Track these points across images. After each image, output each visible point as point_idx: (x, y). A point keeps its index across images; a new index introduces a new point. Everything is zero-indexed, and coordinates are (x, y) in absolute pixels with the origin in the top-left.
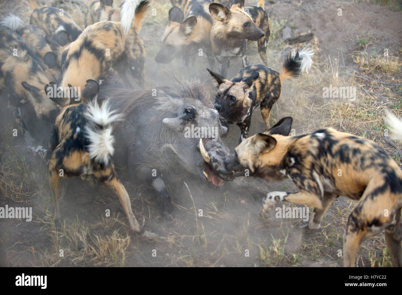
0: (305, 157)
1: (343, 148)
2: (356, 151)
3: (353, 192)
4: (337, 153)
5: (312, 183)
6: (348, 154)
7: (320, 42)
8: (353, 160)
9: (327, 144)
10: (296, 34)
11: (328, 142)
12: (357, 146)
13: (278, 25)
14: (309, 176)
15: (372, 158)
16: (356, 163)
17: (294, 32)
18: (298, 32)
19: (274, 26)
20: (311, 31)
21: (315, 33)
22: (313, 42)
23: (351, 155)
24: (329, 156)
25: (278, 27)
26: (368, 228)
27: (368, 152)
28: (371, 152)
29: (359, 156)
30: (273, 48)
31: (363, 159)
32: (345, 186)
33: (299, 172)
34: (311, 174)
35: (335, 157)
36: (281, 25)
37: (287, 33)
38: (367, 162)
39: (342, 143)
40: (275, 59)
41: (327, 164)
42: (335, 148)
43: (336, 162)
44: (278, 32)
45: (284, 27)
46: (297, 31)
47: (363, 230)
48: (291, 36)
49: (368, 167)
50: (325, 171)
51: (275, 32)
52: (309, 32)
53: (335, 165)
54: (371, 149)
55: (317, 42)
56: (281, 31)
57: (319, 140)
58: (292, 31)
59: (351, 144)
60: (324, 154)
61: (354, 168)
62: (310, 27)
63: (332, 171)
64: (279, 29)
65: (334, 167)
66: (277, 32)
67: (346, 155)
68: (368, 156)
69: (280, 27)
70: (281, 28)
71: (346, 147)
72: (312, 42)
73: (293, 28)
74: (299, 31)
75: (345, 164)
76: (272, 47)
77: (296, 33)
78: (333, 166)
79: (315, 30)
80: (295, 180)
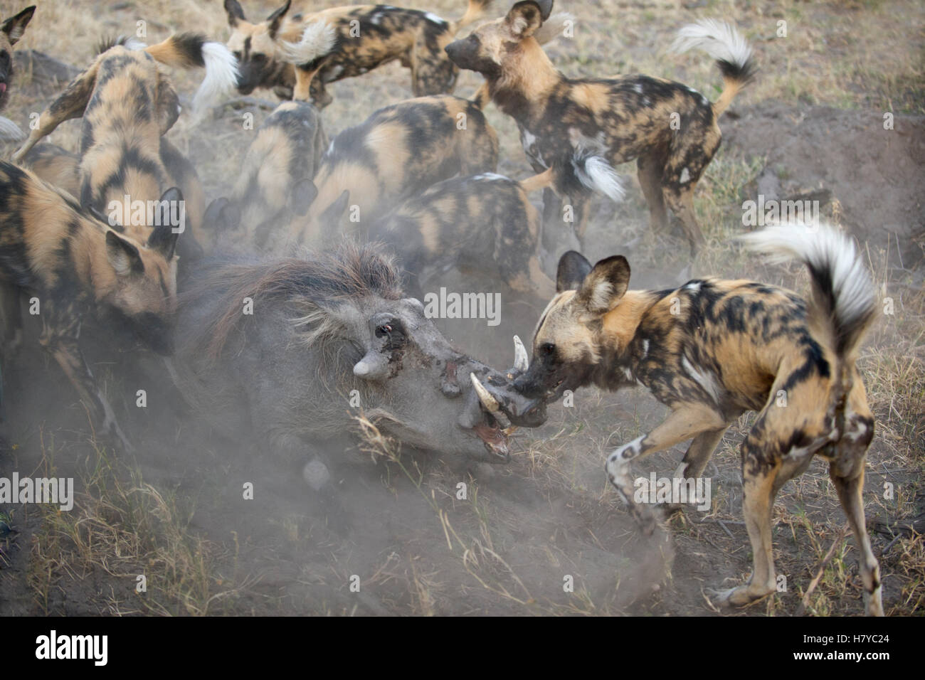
0: (668, 332)
1: (733, 303)
2: (755, 307)
3: (755, 390)
4: (721, 314)
5: (687, 383)
6: (742, 314)
7: (847, 210)
8: (751, 325)
9: (703, 302)
10: (790, 191)
11: (707, 298)
12: (759, 298)
13: (748, 170)
14: (678, 368)
15: (784, 319)
16: (755, 330)
17: (784, 186)
18: (793, 186)
19: (738, 172)
20: (824, 185)
21: (833, 189)
22: (829, 210)
23: (746, 316)
24: (708, 323)
25: (746, 174)
26: (784, 457)
27: (777, 307)
28: (782, 307)
29: (760, 316)
30: (735, 224)
31: (766, 321)
32: (738, 380)
33: (660, 367)
34: (680, 364)
35: (720, 322)
36: (754, 169)
37: (768, 188)
38: (774, 327)
39: (730, 295)
40: (738, 251)
41: (705, 339)
42: (719, 306)
43: (720, 331)
44: (747, 187)
45: (762, 174)
46: (791, 183)
47: (774, 465)
48: (778, 195)
49: (775, 335)
50: (701, 353)
51: (739, 186)
52: (821, 186)
53: (718, 338)
54: (786, 302)
55: (838, 209)
56: (753, 183)
57: (691, 296)
58: (780, 185)
59: (749, 296)
60: (700, 322)
61: (753, 341)
62: (823, 174)
63: (714, 353)
64: (750, 178)
65: (717, 343)
66: (744, 187)
67: (738, 316)
68: (776, 314)
69: (752, 173)
70: (754, 176)
71: (739, 301)
72: (826, 210)
73: (783, 177)
74: (797, 184)
75: (737, 333)
76: (731, 222)
77: (788, 188)
78: (715, 340)
79: (833, 182)
80: (656, 383)
